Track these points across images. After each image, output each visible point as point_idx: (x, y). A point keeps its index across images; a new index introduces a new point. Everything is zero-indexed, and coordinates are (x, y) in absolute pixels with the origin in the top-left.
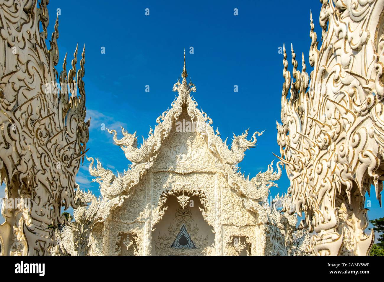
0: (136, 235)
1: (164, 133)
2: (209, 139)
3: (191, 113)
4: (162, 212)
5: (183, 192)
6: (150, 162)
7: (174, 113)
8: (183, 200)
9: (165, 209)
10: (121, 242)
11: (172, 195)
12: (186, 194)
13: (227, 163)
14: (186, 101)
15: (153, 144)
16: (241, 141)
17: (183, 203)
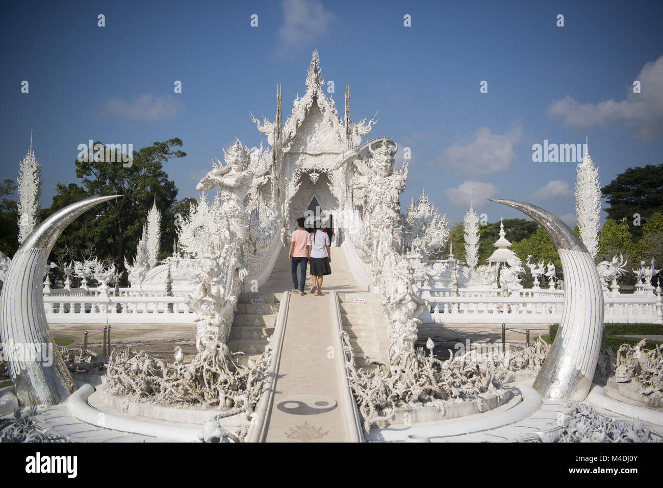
1: (299, 122)
2: (334, 127)
3: (320, 104)
4: (298, 187)
5: (314, 170)
6: (288, 147)
7: (307, 105)
8: (314, 177)
9: (300, 184)
11: (305, 172)
12: (317, 171)
14: (316, 94)
15: (290, 132)
16: (359, 129)
17: (314, 179)
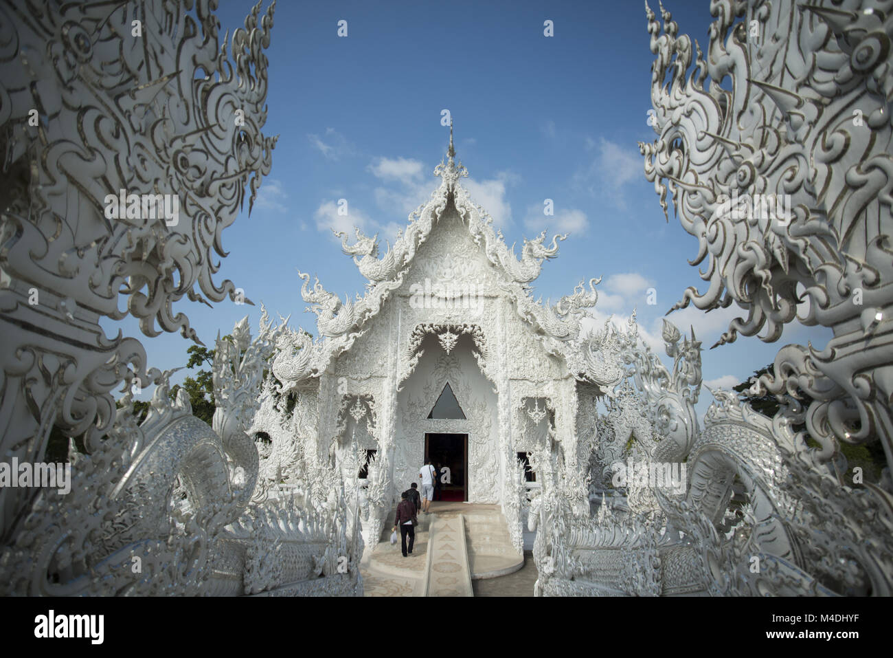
0: (371, 399)
1: (420, 236)
2: (487, 244)
3: (461, 206)
4: (415, 361)
5: (448, 328)
6: (398, 279)
7: (436, 207)
8: (448, 340)
9: (420, 354)
10: (347, 410)
11: (430, 332)
12: (453, 330)
13: (517, 281)
14: (453, 189)
15: (402, 252)
16: (535, 248)
17: (448, 344)
